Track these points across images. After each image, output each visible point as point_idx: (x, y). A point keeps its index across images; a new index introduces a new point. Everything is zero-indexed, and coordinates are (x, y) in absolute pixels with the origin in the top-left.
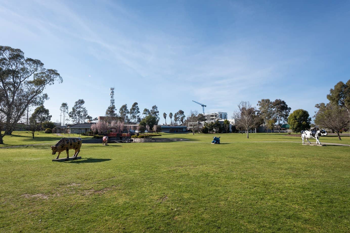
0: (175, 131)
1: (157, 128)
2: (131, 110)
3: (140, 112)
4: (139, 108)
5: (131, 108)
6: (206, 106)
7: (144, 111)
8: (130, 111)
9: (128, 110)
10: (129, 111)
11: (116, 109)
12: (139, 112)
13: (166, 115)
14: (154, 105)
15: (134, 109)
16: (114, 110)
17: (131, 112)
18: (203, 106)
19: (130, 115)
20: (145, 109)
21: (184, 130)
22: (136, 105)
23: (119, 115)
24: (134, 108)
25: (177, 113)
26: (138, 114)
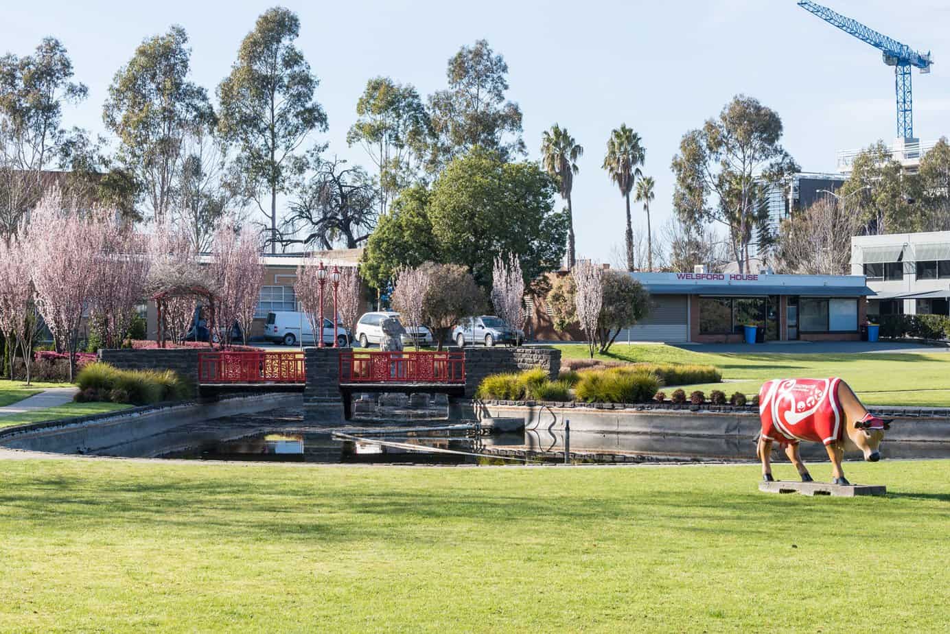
0: (752, 334)
1: (608, 299)
2: (227, 91)
3: (322, 119)
4: (314, 73)
5: (228, 73)
6: (923, 63)
7: (362, 107)
8: (217, 108)
9: (200, 93)
10: (215, 102)
11: (75, 80)
12: (313, 118)
13: (577, 151)
14: (472, 46)
15: (264, 86)
16: (58, 94)
17: (229, 115)
18: (899, 58)
19: (224, 152)
20: (376, 86)
21: (843, 315)
22: (285, 41)
23: (105, 152)
24: (261, 68)
25: (710, 126)
26: (305, 143)
